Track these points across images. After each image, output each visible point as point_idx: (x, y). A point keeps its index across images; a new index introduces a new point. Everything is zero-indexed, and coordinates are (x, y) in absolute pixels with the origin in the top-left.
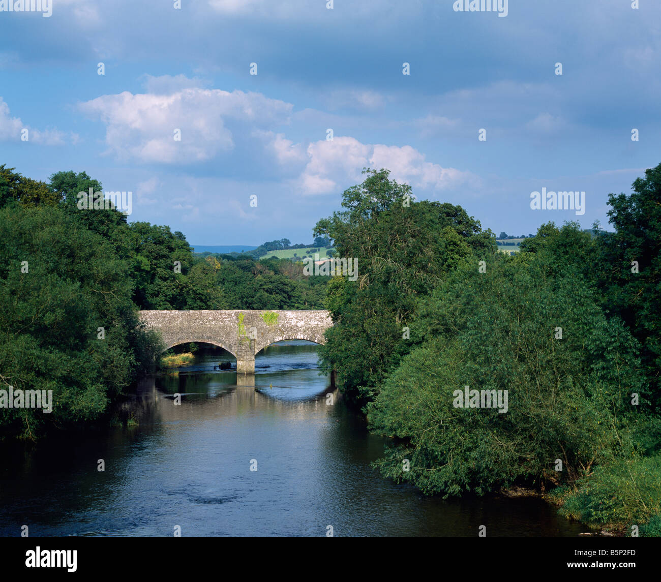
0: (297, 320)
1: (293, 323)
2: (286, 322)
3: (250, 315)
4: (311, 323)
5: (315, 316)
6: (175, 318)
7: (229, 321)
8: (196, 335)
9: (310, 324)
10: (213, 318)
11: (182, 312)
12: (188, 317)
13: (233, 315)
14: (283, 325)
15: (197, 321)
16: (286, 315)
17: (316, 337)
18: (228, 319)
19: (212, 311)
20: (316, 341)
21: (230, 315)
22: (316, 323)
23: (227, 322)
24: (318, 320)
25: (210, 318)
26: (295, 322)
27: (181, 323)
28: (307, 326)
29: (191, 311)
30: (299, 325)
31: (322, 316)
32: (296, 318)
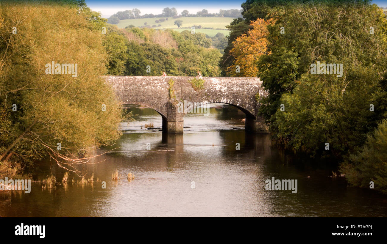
0: (221, 86)
1: (218, 88)
2: (211, 87)
3: (179, 80)
4: (234, 89)
5: (237, 82)
6: (112, 83)
7: (160, 86)
8: (131, 98)
9: (232, 90)
10: (146, 83)
11: (119, 77)
12: (123, 82)
13: (164, 80)
14: (208, 90)
15: (132, 85)
16: (211, 81)
17: (238, 101)
18: (160, 84)
19: (145, 77)
20: (238, 105)
21: (161, 81)
22: (238, 89)
23: (159, 86)
24: (239, 87)
25: (144, 83)
26: (219, 87)
27: (118, 87)
28: (230, 91)
29: (127, 77)
30: (223, 90)
31: (243, 83)
32: (220, 85)
